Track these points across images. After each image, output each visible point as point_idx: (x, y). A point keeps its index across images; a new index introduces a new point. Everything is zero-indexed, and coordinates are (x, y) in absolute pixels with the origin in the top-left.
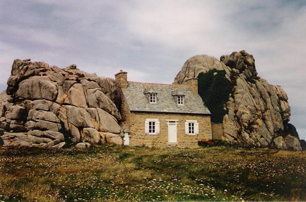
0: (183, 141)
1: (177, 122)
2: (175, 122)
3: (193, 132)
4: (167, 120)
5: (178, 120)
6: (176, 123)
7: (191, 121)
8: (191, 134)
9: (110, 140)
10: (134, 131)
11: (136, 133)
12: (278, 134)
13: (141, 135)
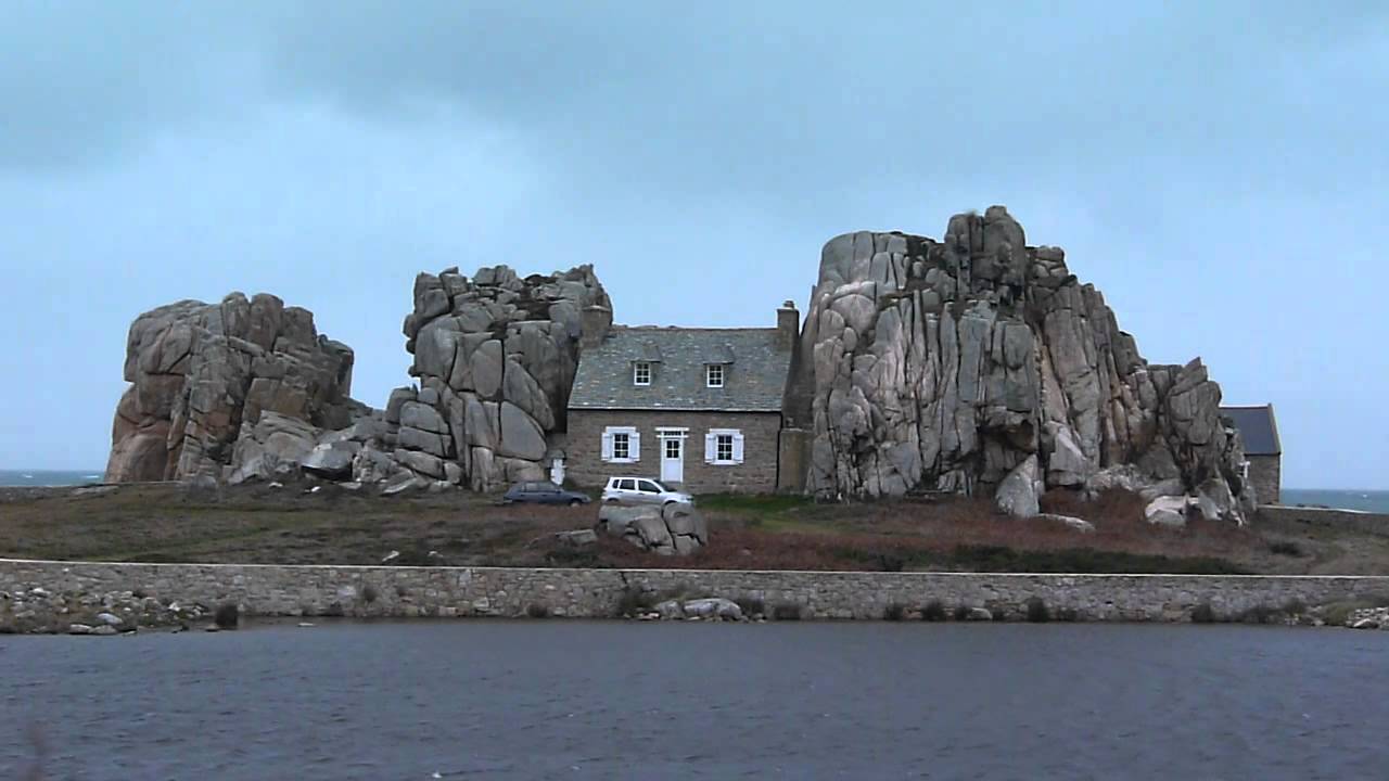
0: (701, 479)
1: (685, 433)
2: (679, 433)
3: (729, 457)
4: (658, 429)
5: (687, 429)
6: (683, 436)
7: (725, 432)
8: (725, 462)
9: (515, 475)
10: (577, 455)
11: (579, 459)
12: (950, 465)
13: (594, 465)
